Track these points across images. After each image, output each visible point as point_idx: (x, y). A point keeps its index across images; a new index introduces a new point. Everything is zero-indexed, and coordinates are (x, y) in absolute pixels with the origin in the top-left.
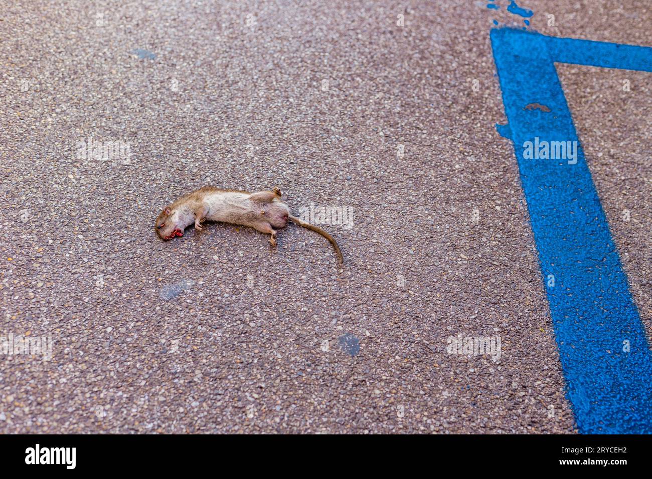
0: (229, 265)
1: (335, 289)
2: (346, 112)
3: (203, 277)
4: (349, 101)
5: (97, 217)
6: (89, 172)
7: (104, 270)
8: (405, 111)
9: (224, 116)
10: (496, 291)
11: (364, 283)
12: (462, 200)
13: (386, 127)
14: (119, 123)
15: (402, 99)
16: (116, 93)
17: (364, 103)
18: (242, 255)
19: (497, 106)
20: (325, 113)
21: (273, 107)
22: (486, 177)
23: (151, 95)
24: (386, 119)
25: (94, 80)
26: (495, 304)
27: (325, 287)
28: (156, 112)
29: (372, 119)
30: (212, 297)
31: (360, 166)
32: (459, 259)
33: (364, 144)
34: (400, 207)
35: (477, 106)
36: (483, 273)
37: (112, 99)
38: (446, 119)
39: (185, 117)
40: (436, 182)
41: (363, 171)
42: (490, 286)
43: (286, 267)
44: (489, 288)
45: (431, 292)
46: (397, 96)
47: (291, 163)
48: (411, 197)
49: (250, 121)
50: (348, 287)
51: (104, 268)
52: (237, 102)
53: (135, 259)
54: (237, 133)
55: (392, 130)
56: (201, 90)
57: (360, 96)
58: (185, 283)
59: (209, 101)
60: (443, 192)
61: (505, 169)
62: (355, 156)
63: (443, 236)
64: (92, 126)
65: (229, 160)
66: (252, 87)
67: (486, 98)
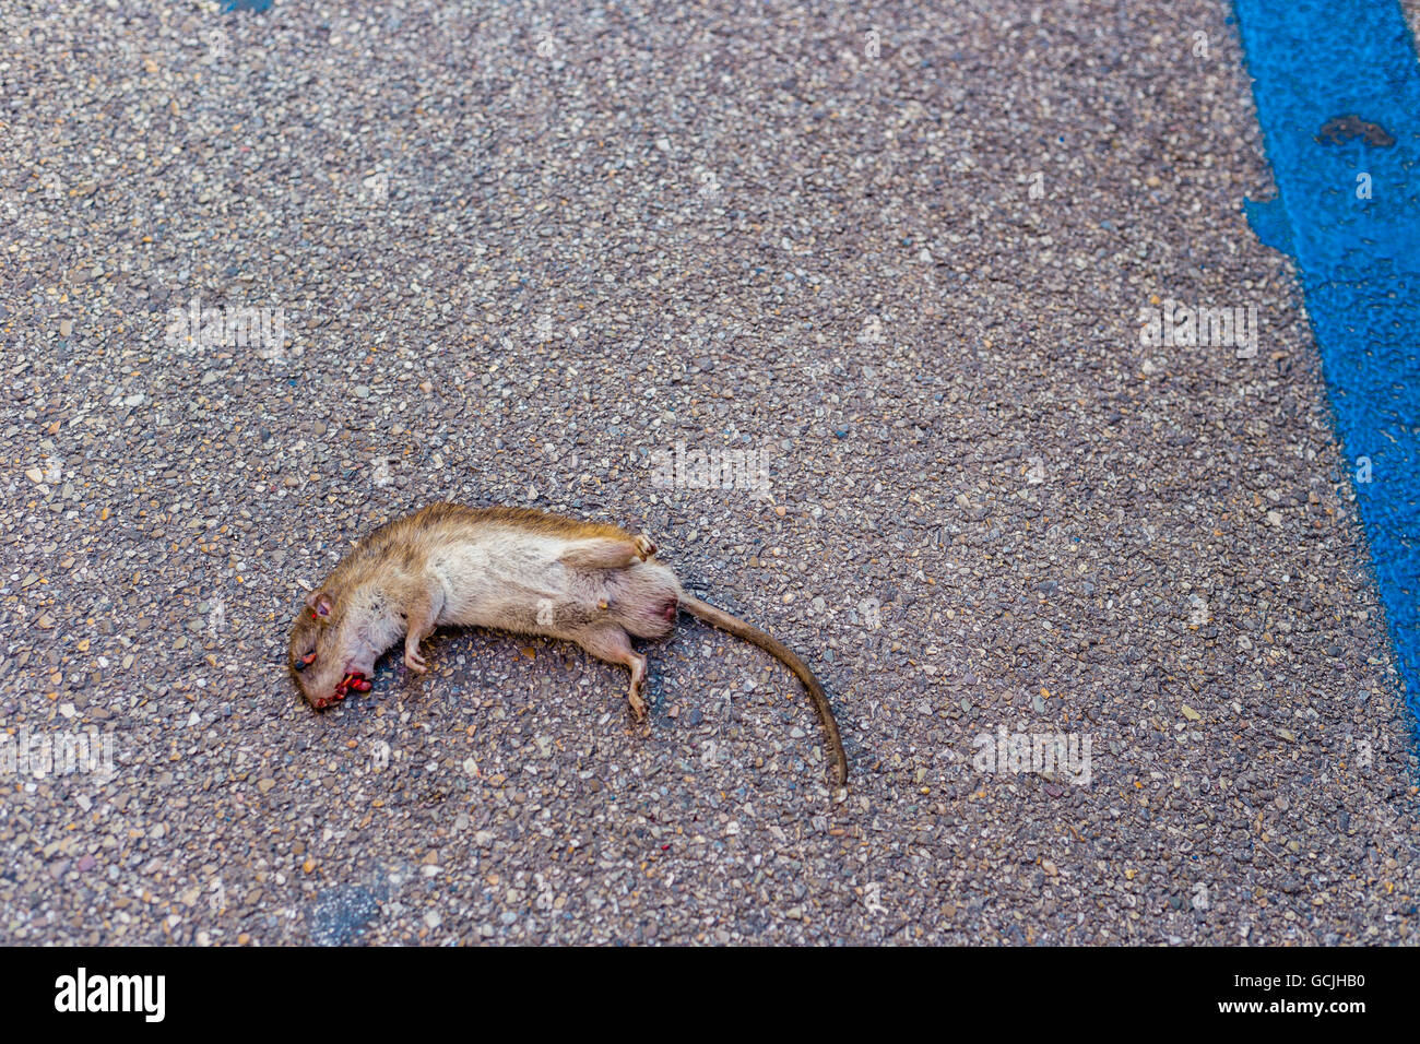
0: (513, 794)
1: (827, 869)
2: (820, 181)
3: (435, 846)
4: (825, 139)
5: (116, 628)
6: (89, 454)
7: (139, 840)
8: (988, 167)
9: (473, 215)
10: (1293, 845)
11: (911, 839)
12: (1170, 495)
13: (935, 230)
14: (172, 259)
15: (975, 122)
16: (160, 147)
17: (868, 142)
18: (546, 753)
19: (1242, 136)
20: (762, 187)
21: (613, 172)
22: (1231, 401)
23: (261, 147)
24: (934, 201)
25: (95, 101)
26: (1296, 893)
27: (795, 864)
28: (279, 212)
29: (896, 201)
30: (465, 927)
31: (871, 382)
32: (1179, 726)
33: (879, 297)
34: (995, 532)
35: (1187, 138)
36: (1251, 775)
37: (150, 171)
38: (1101, 188)
39: (363, 227)
40: (1093, 430)
41: (881, 401)
42: (1275, 825)
43: (679, 791)
44: (1272, 832)
45: (1107, 859)
46: (958, 112)
47: (675, 382)
48: (1024, 493)
49: (548, 231)
50: (863, 858)
51: (141, 833)
52: (508, 160)
53: (233, 788)
54: (514, 278)
55: (955, 238)
56: (405, 122)
57: (858, 116)
58: (384, 874)
59: (430, 161)
60: (1115, 466)
61: (1283, 365)
62: (858, 345)
63: (1126, 638)
64: (95, 273)
65: (494, 380)
66: (549, 103)
67: (1211, 105)
